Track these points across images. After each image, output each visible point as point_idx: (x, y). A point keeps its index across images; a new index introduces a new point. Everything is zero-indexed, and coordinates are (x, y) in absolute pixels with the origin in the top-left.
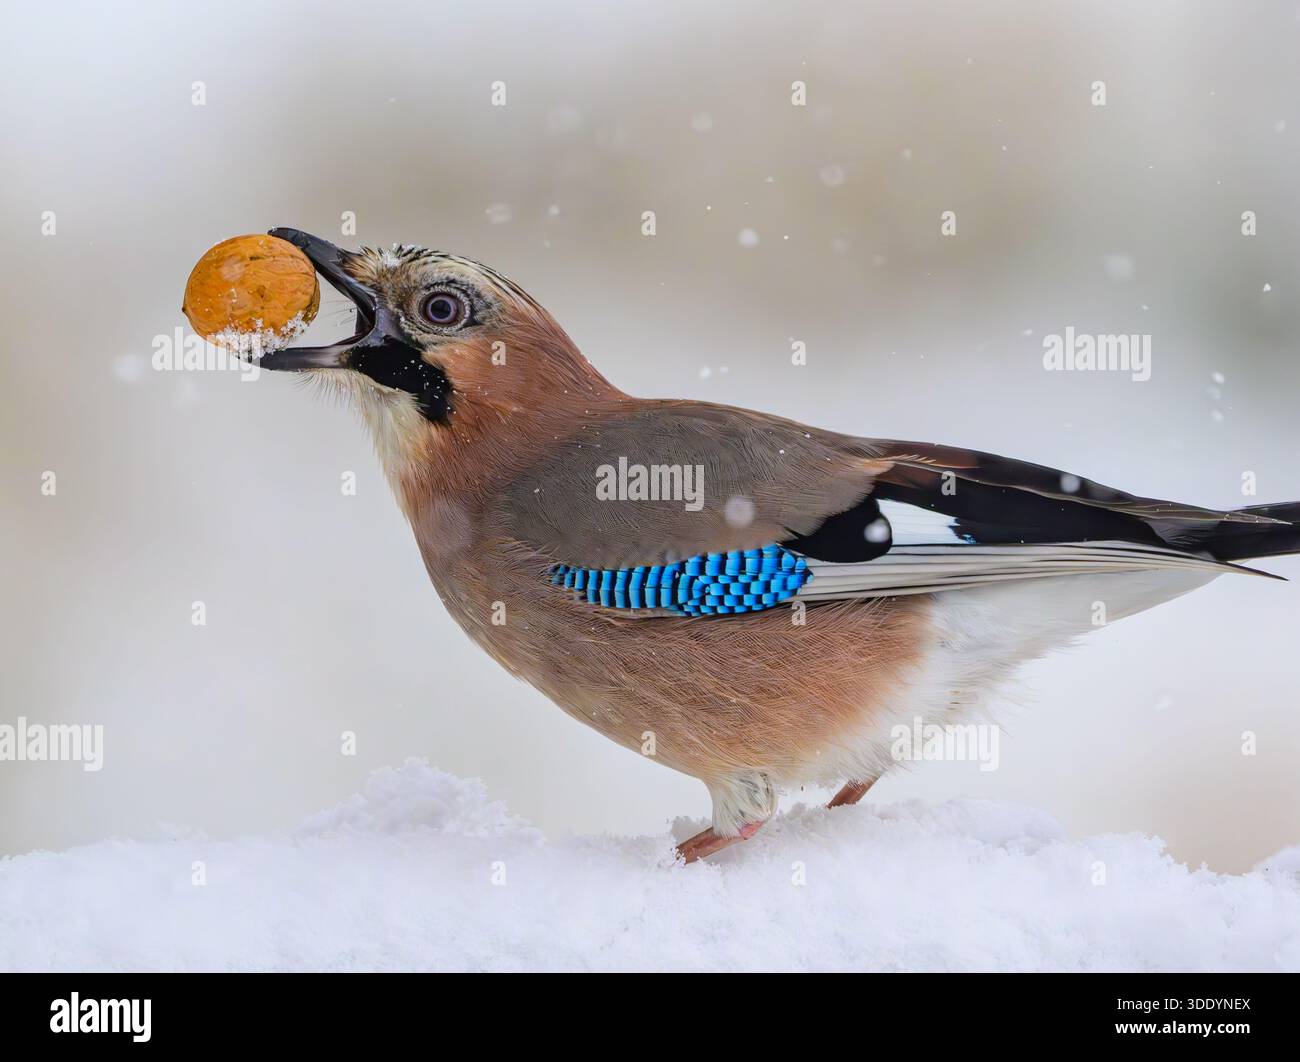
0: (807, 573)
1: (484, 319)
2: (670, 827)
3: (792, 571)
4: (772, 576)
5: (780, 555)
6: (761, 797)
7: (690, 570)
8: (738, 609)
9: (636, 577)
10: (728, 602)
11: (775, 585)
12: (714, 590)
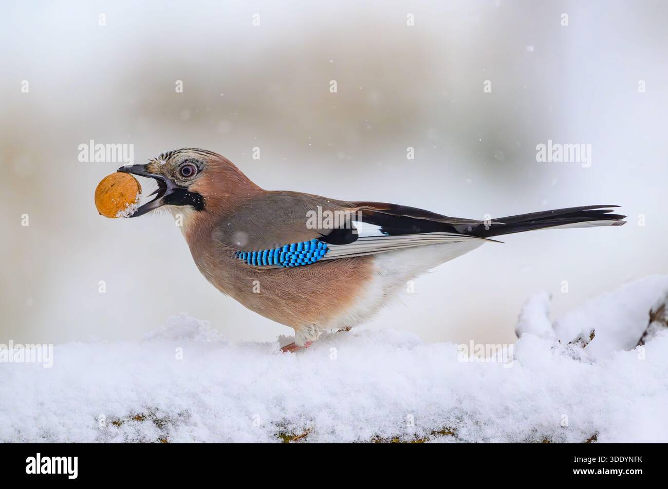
0: (327, 249)
1: (203, 168)
2: (278, 338)
3: (322, 249)
4: (315, 251)
5: (317, 243)
6: (313, 332)
7: (284, 250)
8: (303, 264)
9: (265, 254)
10: (299, 261)
11: (316, 254)
12: (293, 257)
